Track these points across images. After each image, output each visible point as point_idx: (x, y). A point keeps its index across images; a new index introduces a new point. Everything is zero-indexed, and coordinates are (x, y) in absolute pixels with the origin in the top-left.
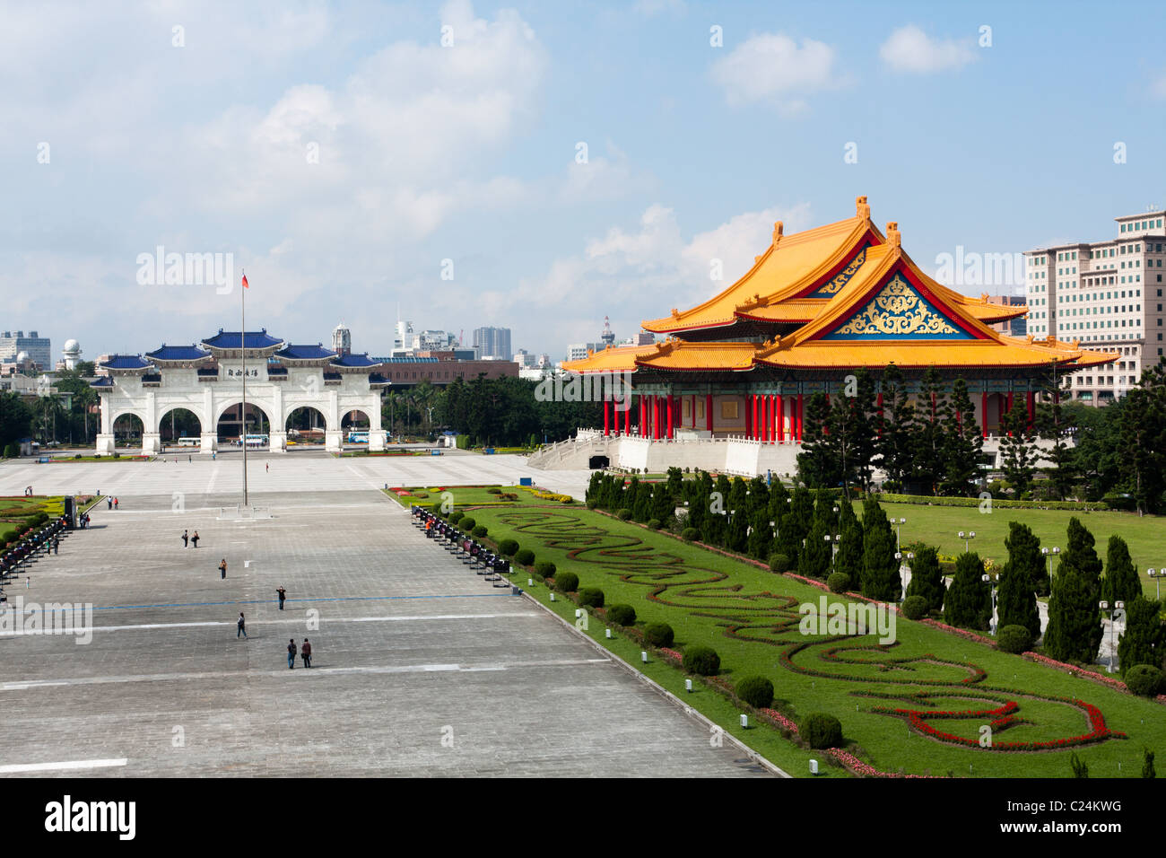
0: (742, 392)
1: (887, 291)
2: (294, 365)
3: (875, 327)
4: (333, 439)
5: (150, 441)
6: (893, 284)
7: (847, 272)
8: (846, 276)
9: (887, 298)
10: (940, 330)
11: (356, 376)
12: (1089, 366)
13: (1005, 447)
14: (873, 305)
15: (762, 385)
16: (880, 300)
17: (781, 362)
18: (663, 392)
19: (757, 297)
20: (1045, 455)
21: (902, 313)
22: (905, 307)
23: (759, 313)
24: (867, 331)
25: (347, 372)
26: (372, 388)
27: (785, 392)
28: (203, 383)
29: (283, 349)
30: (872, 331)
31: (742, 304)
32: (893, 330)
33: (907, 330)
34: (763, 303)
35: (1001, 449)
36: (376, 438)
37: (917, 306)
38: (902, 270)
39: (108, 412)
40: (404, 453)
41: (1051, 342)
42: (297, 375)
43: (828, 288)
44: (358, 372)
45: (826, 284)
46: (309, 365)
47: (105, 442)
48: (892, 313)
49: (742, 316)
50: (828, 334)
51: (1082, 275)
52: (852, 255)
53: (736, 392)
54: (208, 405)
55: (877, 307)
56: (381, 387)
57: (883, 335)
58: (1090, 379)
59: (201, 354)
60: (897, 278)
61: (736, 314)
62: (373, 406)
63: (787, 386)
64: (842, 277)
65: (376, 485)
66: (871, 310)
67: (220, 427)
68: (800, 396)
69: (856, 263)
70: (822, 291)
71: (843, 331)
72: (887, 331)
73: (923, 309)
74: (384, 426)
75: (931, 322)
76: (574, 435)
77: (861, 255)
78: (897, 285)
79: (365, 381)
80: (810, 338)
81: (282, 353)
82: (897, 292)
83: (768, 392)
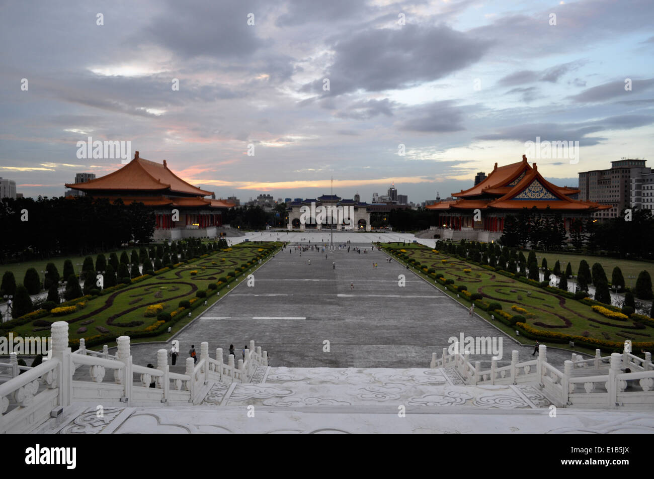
0: (483, 216)
1: (532, 185)
2: (345, 205)
4: (355, 227)
5: (303, 228)
6: (534, 182)
8: (519, 180)
9: (532, 187)
10: (550, 197)
11: (362, 209)
12: (600, 210)
13: (572, 235)
15: (490, 214)
16: (530, 188)
17: (496, 207)
18: (458, 215)
19: (489, 186)
20: (587, 238)
21: (538, 192)
22: (539, 190)
23: (490, 191)
24: (525, 197)
25: (360, 207)
26: (367, 212)
27: (498, 216)
29: (341, 200)
30: (527, 197)
31: (484, 188)
32: (534, 197)
33: (539, 197)
34: (490, 188)
35: (570, 235)
36: (369, 228)
37: (542, 190)
38: (538, 178)
39: (291, 217)
40: (376, 232)
41: (588, 202)
43: (513, 184)
44: (363, 207)
45: (512, 182)
46: (350, 205)
47: (290, 227)
48: (534, 192)
49: (484, 192)
50: (512, 198)
51: (598, 180)
52: (520, 174)
55: (529, 190)
56: (370, 212)
57: (531, 199)
58: (600, 214)
59: (317, 201)
60: (536, 181)
61: (482, 192)
62: (367, 218)
63: (498, 214)
64: (517, 180)
65: (369, 241)
66: (527, 191)
69: (522, 176)
70: (511, 184)
71: (517, 197)
72: (532, 197)
73: (544, 191)
74: (370, 224)
75: (547, 195)
76: (429, 228)
77: (524, 173)
78: (536, 183)
79: (365, 210)
80: (507, 199)
81: (341, 202)
82: (536, 185)
83: (492, 216)
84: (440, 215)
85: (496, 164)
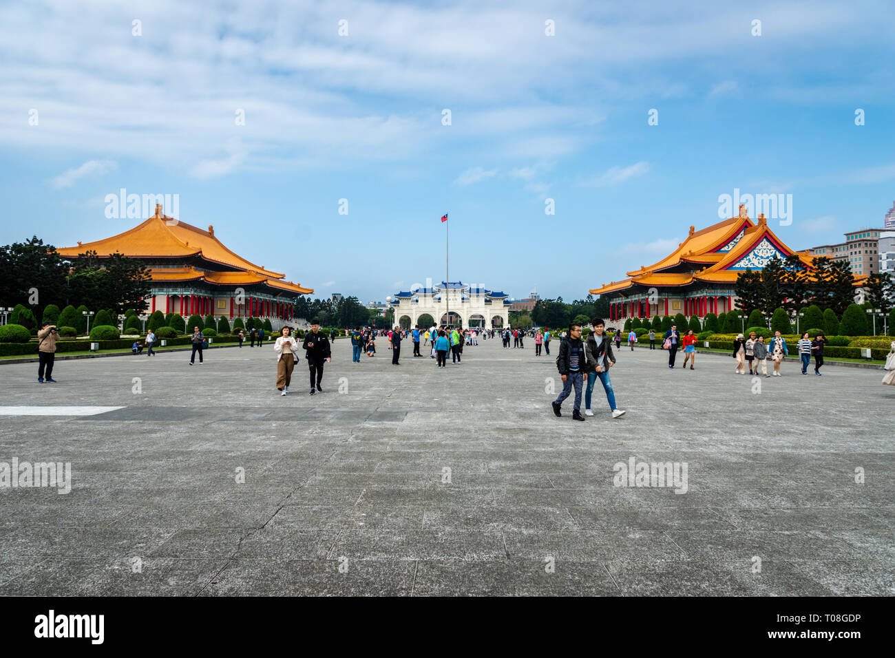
0: (683, 297)
1: (759, 247)
3: (754, 264)
6: (762, 243)
7: (735, 240)
8: (735, 242)
9: (759, 250)
14: (752, 253)
15: (695, 293)
16: (756, 251)
21: (768, 257)
22: (770, 254)
23: (691, 259)
24: (749, 266)
27: (708, 295)
30: (752, 266)
31: (683, 255)
34: (692, 254)
37: (776, 254)
38: (768, 236)
43: (726, 248)
45: (724, 246)
48: (762, 257)
49: (684, 260)
50: (729, 266)
52: (738, 233)
55: (755, 254)
57: (757, 268)
60: (765, 240)
61: (680, 260)
63: (709, 292)
64: (732, 243)
66: (751, 255)
69: (740, 236)
70: (722, 249)
71: (737, 266)
72: (760, 266)
73: (780, 255)
77: (742, 232)
78: (765, 243)
80: (721, 269)
82: (765, 247)
83: (698, 295)
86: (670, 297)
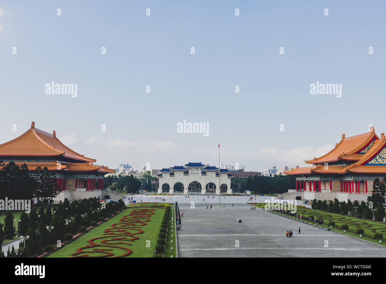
0: (340, 180)
1: (382, 152)
2: (208, 171)
3: (379, 162)
4: (218, 191)
5: (171, 191)
7: (368, 147)
9: (382, 154)
11: (224, 175)
14: (378, 156)
15: (347, 178)
16: (380, 155)
17: (353, 171)
19: (343, 153)
23: (345, 158)
24: (376, 163)
25: (222, 174)
26: (228, 178)
27: (354, 179)
28: (185, 176)
29: (206, 167)
31: (340, 155)
32: (384, 163)
34: (345, 155)
36: (229, 191)
39: (161, 182)
42: (209, 174)
43: (363, 151)
44: (225, 173)
46: (212, 171)
47: (160, 190)
48: (384, 158)
49: (340, 158)
50: (366, 164)
52: (370, 142)
53: (338, 179)
54: (186, 181)
56: (230, 178)
59: (185, 168)
60: (385, 148)
61: (338, 158)
62: (228, 182)
63: (355, 178)
67: (189, 188)
68: (359, 181)
69: (371, 144)
71: (370, 163)
72: (382, 163)
76: (287, 191)
77: (372, 142)
79: (226, 176)
80: (361, 165)
81: (205, 168)
82: (385, 152)
83: (349, 179)
84: (297, 179)
85: (344, 136)
86: (332, 179)
